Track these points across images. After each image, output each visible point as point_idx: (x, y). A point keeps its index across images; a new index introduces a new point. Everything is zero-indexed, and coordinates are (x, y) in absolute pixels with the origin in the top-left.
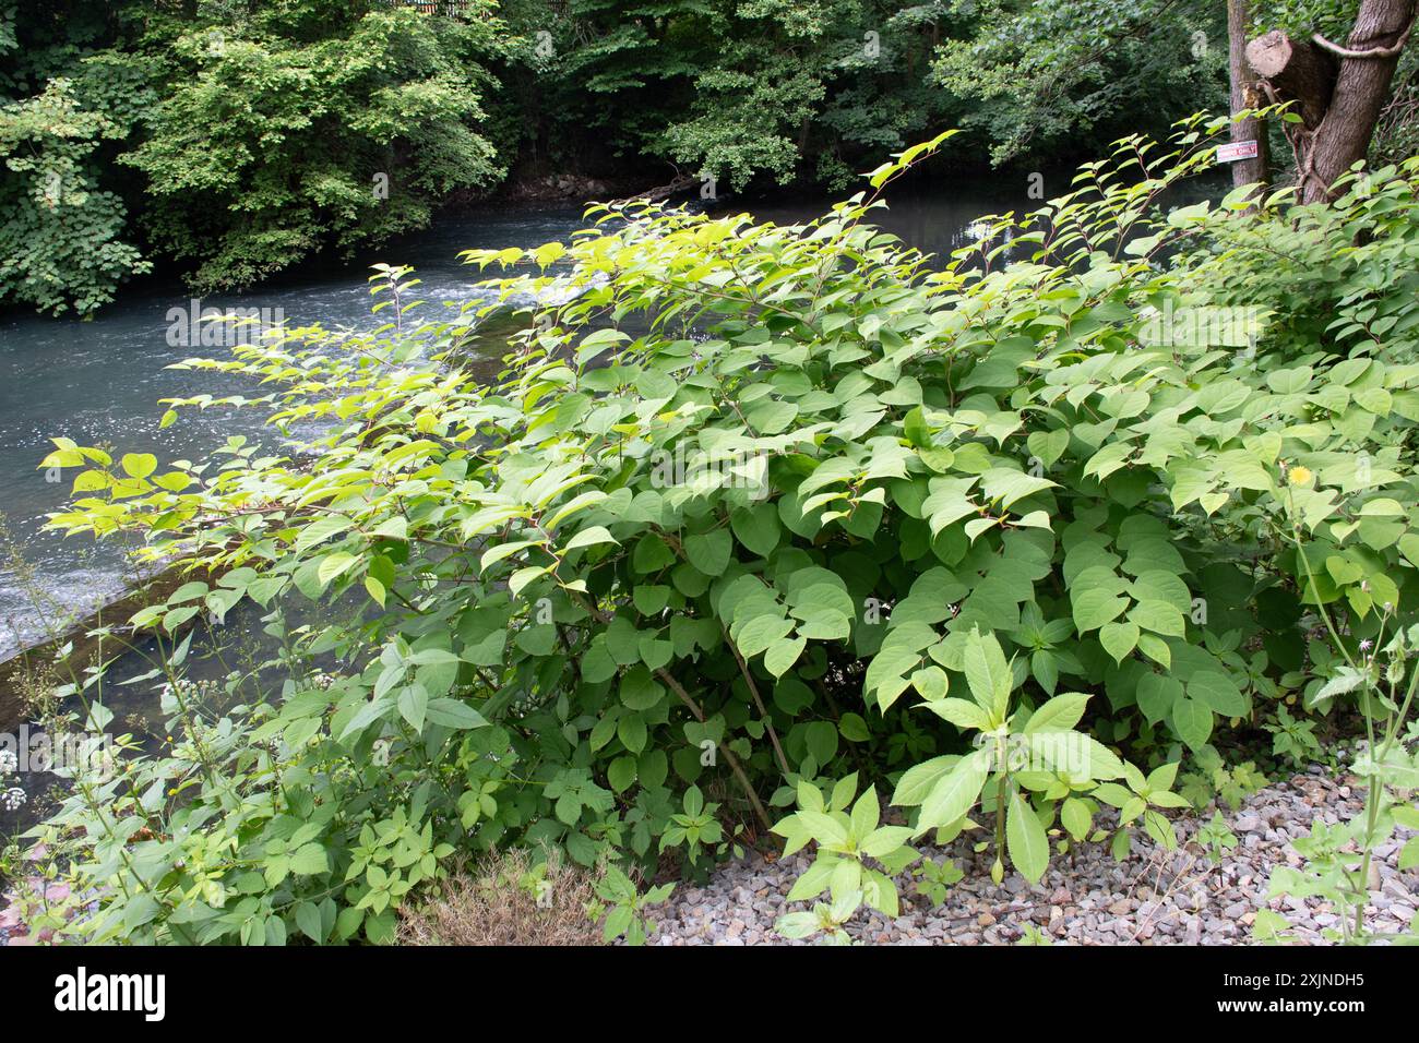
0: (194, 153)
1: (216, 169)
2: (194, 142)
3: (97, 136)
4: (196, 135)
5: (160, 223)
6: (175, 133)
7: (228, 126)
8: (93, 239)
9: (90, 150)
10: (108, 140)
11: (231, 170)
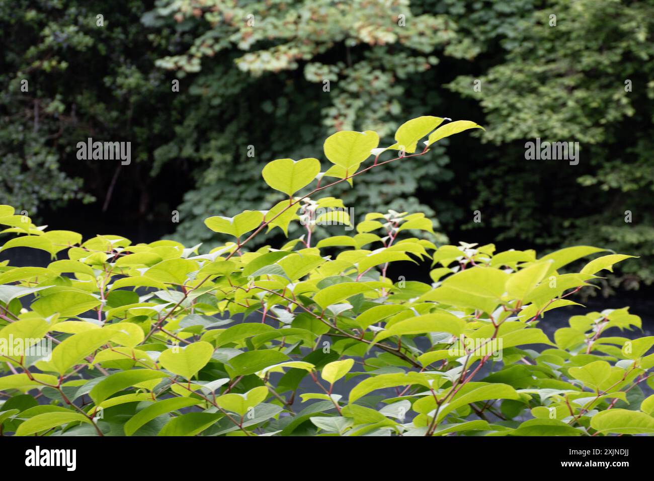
0: (552, 92)
1: (572, 119)
2: (560, 75)
3: (438, 51)
4: (562, 65)
5: (498, 185)
6: (537, 59)
7: (606, 59)
8: (386, 189)
9: (422, 68)
10: (451, 58)
11: (597, 125)
